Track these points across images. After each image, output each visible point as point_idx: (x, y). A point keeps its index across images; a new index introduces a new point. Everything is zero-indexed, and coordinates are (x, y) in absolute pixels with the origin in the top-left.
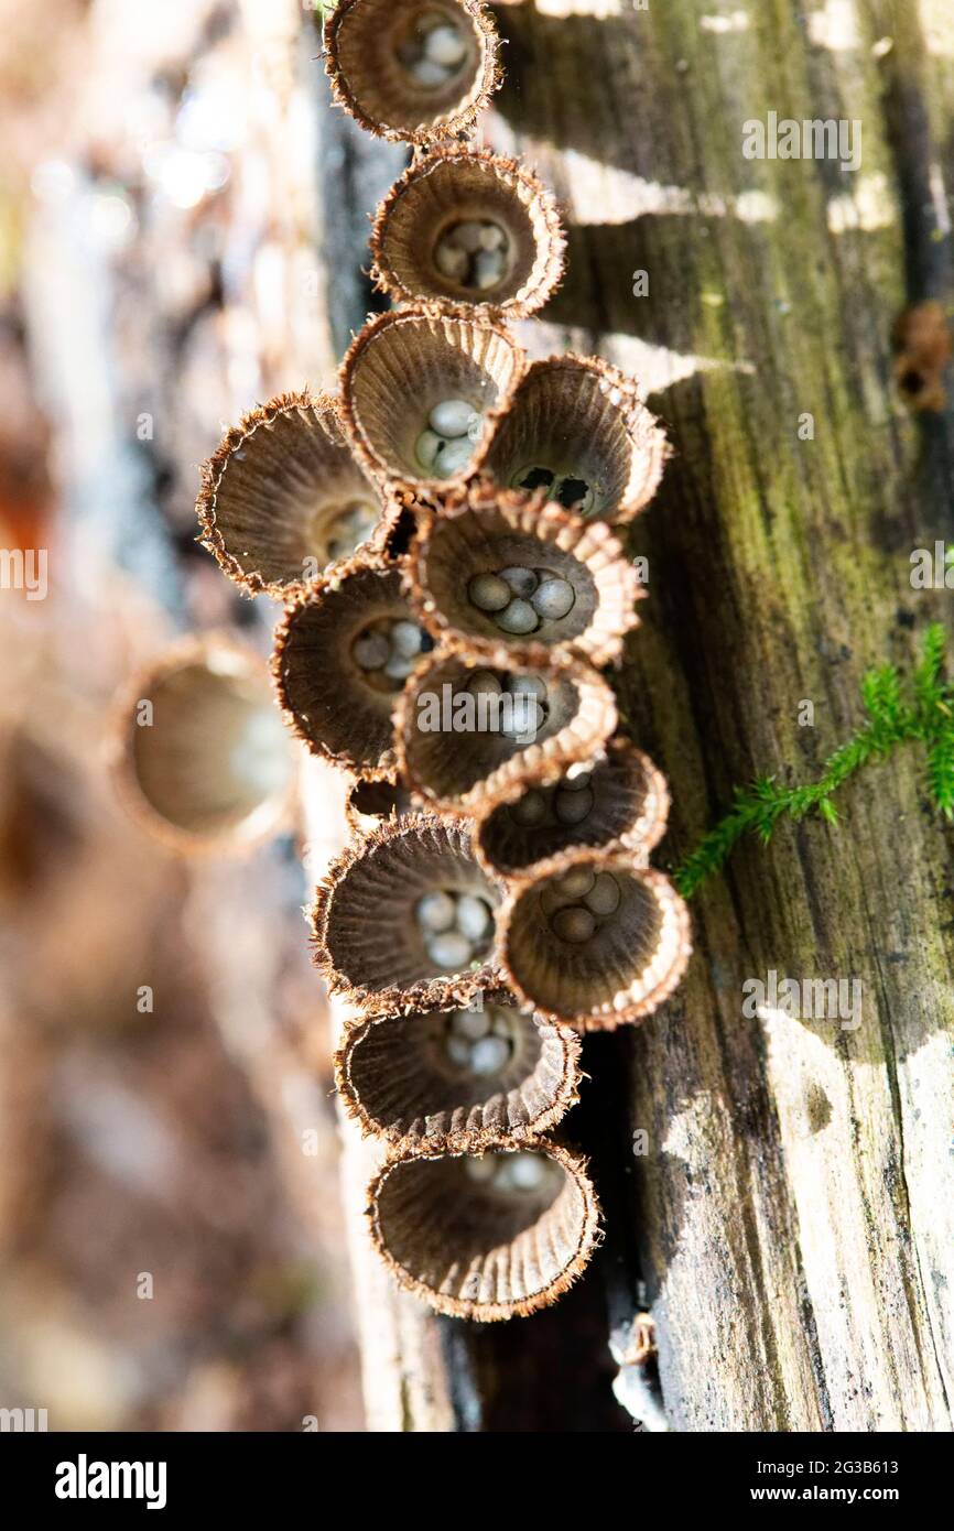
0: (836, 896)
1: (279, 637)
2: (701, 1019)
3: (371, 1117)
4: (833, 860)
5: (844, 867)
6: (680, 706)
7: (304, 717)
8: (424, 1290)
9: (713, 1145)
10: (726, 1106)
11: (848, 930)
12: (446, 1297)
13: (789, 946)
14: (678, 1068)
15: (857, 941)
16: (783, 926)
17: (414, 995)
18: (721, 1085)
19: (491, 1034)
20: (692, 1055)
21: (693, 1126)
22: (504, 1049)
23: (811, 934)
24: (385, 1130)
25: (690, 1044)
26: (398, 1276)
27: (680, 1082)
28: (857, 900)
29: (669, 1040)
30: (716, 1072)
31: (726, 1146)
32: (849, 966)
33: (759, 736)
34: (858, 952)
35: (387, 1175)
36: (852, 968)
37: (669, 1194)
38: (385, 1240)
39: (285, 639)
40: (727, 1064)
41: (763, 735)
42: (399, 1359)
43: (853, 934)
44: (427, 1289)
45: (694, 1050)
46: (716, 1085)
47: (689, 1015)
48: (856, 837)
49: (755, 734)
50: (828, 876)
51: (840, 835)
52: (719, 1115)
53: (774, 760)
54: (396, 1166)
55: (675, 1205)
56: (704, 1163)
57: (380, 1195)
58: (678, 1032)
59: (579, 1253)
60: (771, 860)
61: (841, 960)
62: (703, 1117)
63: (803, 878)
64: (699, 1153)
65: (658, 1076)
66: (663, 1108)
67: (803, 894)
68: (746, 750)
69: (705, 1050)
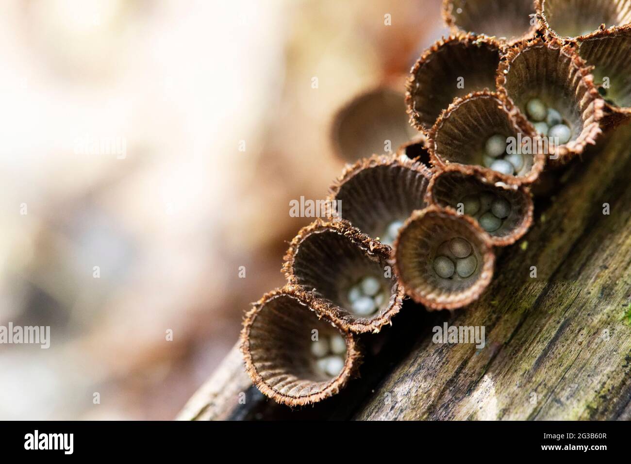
0: (558, 356)
1: (438, 44)
2: (458, 355)
3: (293, 266)
4: (571, 343)
5: (573, 349)
6: (570, 238)
7: (418, 85)
8: (248, 358)
9: (415, 404)
10: (435, 397)
11: (550, 373)
12: (254, 368)
13: (521, 359)
14: (430, 364)
15: (549, 380)
16: (526, 350)
17: (355, 231)
18: (441, 387)
19: (373, 297)
20: (441, 364)
21: (414, 390)
22: (372, 309)
23: (534, 361)
24: (293, 276)
25: (444, 359)
26: (244, 343)
27: (426, 370)
28: (565, 366)
29: (437, 351)
30: (444, 380)
31: (419, 410)
32: (537, 386)
33: (590, 271)
34: (545, 385)
35: (278, 296)
36: (537, 388)
37: (379, 409)
38: (253, 324)
39: (439, 47)
40: (451, 382)
41: (591, 272)
42: (216, 395)
43: (551, 376)
44: (250, 358)
45: (444, 363)
46: (439, 385)
47: (455, 349)
48: (589, 343)
49: (589, 269)
50: (563, 346)
51: (584, 336)
52: (429, 396)
53: (586, 285)
54: (284, 295)
55: (377, 414)
56: (404, 408)
57: (267, 303)
58: (444, 351)
59: (321, 393)
60: (547, 322)
61: (536, 381)
62: (421, 391)
63: (552, 338)
64: (406, 402)
65: (420, 360)
66: (409, 374)
67: (546, 344)
68: (579, 273)
69: (448, 367)
